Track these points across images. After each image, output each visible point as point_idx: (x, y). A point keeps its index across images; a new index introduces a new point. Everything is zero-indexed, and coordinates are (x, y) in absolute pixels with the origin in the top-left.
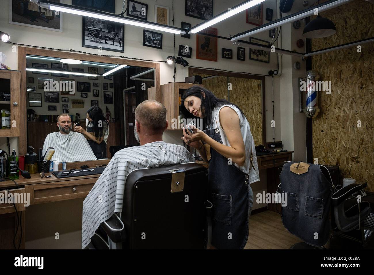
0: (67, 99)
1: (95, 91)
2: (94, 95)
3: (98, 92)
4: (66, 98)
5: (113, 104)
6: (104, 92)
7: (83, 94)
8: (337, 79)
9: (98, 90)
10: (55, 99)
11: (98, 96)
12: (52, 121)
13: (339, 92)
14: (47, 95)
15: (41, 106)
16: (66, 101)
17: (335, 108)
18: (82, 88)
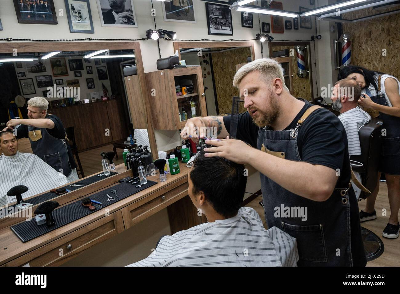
0: (61, 81)
1: (88, 68)
2: (88, 73)
3: (91, 68)
4: (60, 79)
5: (107, 79)
6: (97, 67)
7: (77, 73)
8: (367, 39)
9: (91, 67)
10: (48, 82)
11: (92, 73)
12: (51, 108)
13: (369, 50)
14: (39, 79)
15: (35, 92)
16: (61, 83)
17: (365, 63)
18: (75, 67)
